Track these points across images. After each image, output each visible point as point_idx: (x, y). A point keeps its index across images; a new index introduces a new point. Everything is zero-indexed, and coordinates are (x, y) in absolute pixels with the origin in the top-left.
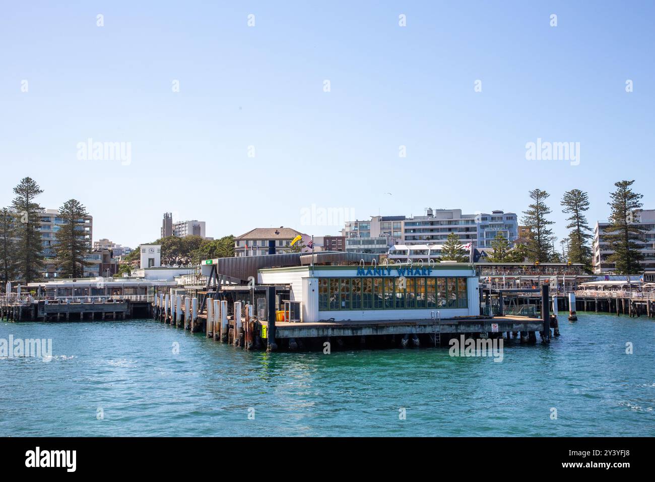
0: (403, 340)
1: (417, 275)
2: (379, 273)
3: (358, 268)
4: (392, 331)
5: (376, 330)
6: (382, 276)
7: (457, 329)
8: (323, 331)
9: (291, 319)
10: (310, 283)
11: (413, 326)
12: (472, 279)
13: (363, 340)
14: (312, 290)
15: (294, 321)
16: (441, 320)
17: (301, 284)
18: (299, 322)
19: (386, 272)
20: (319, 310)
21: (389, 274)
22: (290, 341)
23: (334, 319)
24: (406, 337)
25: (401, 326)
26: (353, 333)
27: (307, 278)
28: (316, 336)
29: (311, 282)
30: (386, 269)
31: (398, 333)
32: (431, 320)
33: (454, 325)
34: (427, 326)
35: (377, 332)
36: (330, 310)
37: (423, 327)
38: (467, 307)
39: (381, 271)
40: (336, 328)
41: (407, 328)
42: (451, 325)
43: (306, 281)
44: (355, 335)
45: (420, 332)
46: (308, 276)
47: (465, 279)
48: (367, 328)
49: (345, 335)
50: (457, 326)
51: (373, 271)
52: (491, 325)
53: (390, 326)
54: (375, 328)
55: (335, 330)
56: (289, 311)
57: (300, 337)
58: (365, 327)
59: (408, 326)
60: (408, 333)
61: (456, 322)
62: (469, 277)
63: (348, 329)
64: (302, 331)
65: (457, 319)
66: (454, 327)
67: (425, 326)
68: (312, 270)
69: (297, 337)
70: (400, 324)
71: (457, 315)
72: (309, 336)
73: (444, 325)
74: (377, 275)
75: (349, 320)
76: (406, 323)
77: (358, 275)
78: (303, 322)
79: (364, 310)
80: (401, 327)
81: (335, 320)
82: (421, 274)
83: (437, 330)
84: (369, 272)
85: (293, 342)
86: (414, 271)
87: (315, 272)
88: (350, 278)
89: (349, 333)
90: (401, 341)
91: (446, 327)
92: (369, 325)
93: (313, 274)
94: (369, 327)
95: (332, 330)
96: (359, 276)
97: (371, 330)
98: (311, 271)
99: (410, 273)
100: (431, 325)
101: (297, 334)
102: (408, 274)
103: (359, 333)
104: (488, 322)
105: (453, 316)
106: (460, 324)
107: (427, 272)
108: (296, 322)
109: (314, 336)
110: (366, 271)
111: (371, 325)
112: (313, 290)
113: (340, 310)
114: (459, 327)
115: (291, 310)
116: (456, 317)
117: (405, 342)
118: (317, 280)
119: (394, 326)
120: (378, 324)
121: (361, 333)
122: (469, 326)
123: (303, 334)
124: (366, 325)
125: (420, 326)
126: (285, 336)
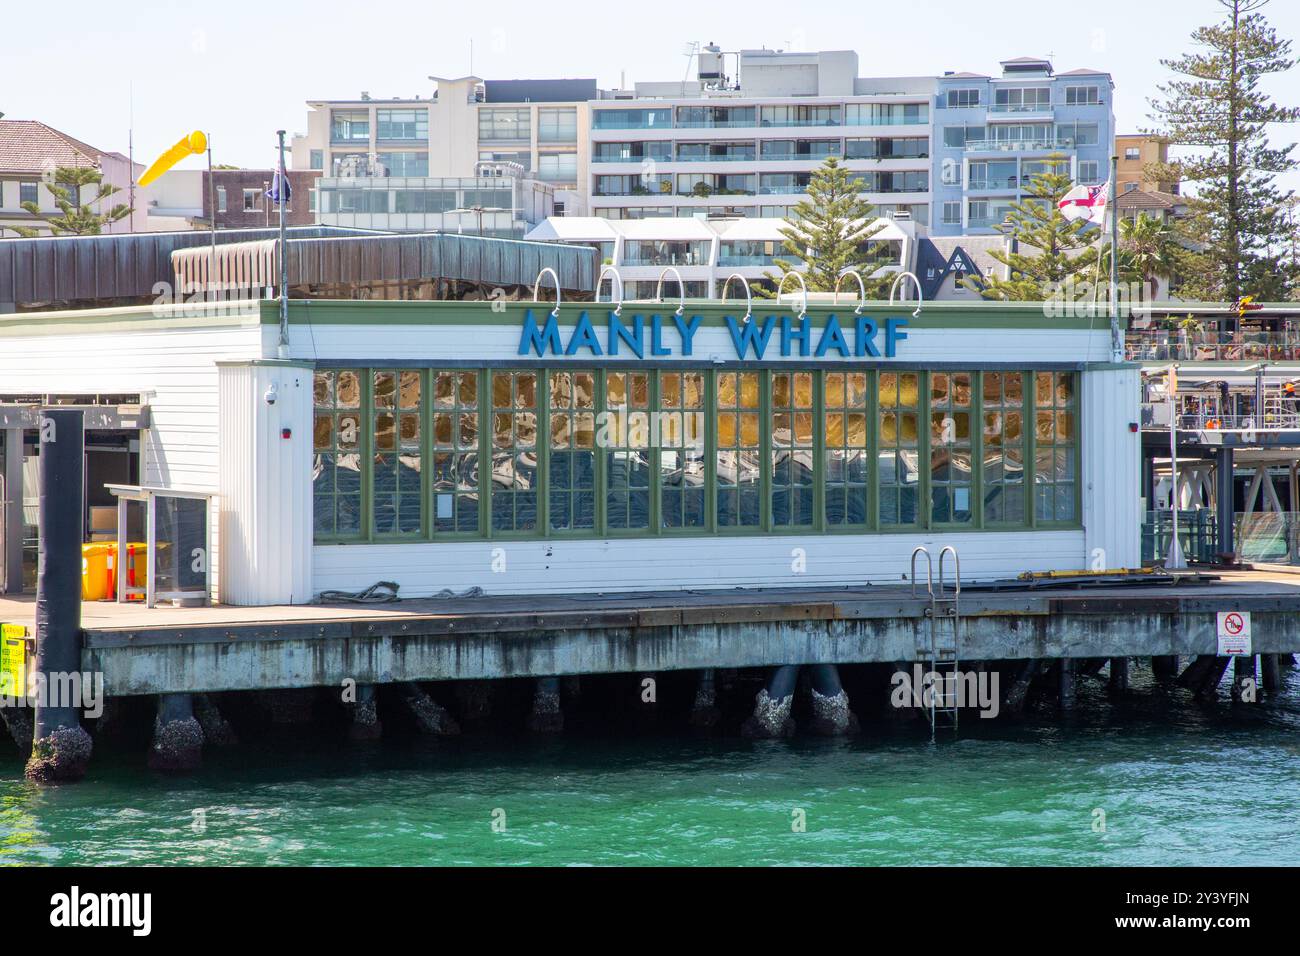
0: (764, 698)
1: (831, 356)
2: (634, 343)
3: (524, 316)
4: (709, 651)
5: (631, 647)
6: (647, 356)
7: (1041, 639)
8: (347, 655)
9: (160, 585)
10: (268, 393)
11: (817, 625)
12: (1108, 374)
13: (550, 698)
14: (277, 434)
15: (177, 596)
16: (966, 589)
17: (214, 399)
18: (204, 603)
19: (670, 337)
20: (316, 541)
21: (686, 348)
22: (163, 709)
23: (394, 587)
24: (782, 680)
25: (759, 624)
26: (508, 664)
27: (252, 363)
28: (309, 682)
29: (276, 386)
30: (673, 321)
31: (740, 662)
32: (914, 590)
33: (1026, 618)
34: (893, 625)
35: (633, 661)
36: (375, 541)
37: (869, 630)
38: (1076, 522)
39: (647, 331)
40: (416, 639)
41: (787, 632)
42: (1012, 620)
43: (244, 381)
44: (518, 672)
45: (857, 658)
46: (258, 356)
47: (1070, 377)
48: (583, 638)
49: (464, 675)
50: (1041, 622)
51: (601, 333)
52: (1213, 620)
53: (699, 626)
54: (625, 634)
55: (411, 649)
56: (150, 545)
57: (222, 686)
58: (573, 633)
59: (794, 625)
60: (793, 661)
61: (1038, 603)
62: (1093, 366)
63: (479, 640)
64: (231, 655)
65: (1039, 588)
66: (1026, 631)
67: (879, 625)
68: (278, 321)
69: (201, 686)
70: (751, 612)
71: (1038, 567)
72: (268, 685)
73: (974, 618)
74: (624, 354)
75: (477, 590)
76: (785, 607)
77: (522, 350)
78: (225, 603)
79: (553, 537)
80: (759, 632)
81: (400, 595)
82: (851, 350)
83: (941, 643)
84: (585, 337)
85: (174, 715)
86: (815, 335)
87: (299, 333)
88: (484, 366)
89: (483, 663)
90: (754, 704)
91: (986, 628)
92: (593, 618)
93: (284, 342)
94: (592, 632)
95: (394, 645)
96: (532, 356)
97: (604, 645)
98: (275, 328)
99: (794, 345)
100: (914, 620)
101: (203, 674)
102: (784, 351)
103: (540, 664)
104: (1199, 602)
105: (1012, 570)
106: (1059, 610)
107: (879, 341)
108: (189, 604)
109: (297, 683)
110: (565, 333)
111: (606, 619)
112: (287, 434)
113: (425, 538)
114: (1052, 630)
115: (159, 537)
116: (1029, 577)
117: (774, 708)
118: (307, 377)
119: (722, 627)
120: (637, 617)
121: (551, 666)
122: (1102, 626)
123: (240, 671)
124: (578, 619)
125: (854, 622)
126: (133, 685)
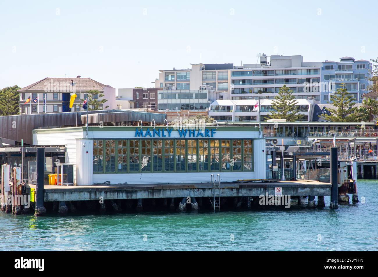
0: (180, 204)
1: (200, 137)
2: (159, 134)
3: (136, 129)
4: (169, 194)
5: (153, 193)
6: (161, 137)
7: (238, 193)
8: (96, 194)
9: (64, 182)
10: (83, 145)
11: (191, 189)
12: (258, 140)
13: (140, 204)
14: (85, 152)
15: (67, 184)
16: (222, 183)
17: (75, 146)
18: (72, 185)
19: (166, 133)
20: (93, 173)
21: (169, 135)
22: (60, 204)
23: (109, 182)
24: (184, 200)
25: (179, 189)
26: (127, 196)
27: (81, 139)
28: (88, 199)
29: (85, 143)
30: (167, 130)
31: (175, 196)
32: (211, 183)
33: (235, 188)
34: (207, 189)
35: (153, 196)
36: (106, 173)
37: (202, 191)
38: (252, 170)
39: (161, 132)
40: (109, 191)
41: (185, 191)
42: (232, 189)
43: (80, 142)
44: (130, 198)
45: (199, 196)
46: (82, 137)
47: (251, 140)
48: (143, 192)
49: (119, 198)
50: (238, 189)
51: (152, 132)
52: (274, 189)
53: (166, 189)
54: (151, 191)
55: (108, 193)
56: (62, 174)
57: (71, 200)
58: (141, 191)
59: (186, 189)
61: (237, 186)
62: (255, 139)
63: (122, 192)
64: (73, 194)
65: (240, 183)
66: (235, 191)
67: (204, 189)
68: (86, 131)
69: (67, 200)
70: (177, 187)
71: (241, 179)
72: (80, 200)
73: (224, 188)
74: (156, 136)
75: (126, 183)
76: (184, 186)
77: (136, 136)
78: (77, 185)
79: (142, 173)
80: (179, 191)
81: (110, 184)
82: (204, 136)
83: (216, 193)
84: (148, 133)
85: (62, 205)
86: (196, 133)
87: (90, 133)
88: (128, 139)
89: (123, 196)
90: (179, 205)
91: (226, 190)
92: (145, 188)
93: (87, 135)
94: (145, 190)
95: (105, 193)
96: (137, 137)
97: (147, 193)
99: (192, 134)
100: (211, 189)
101: (67, 198)
102: (190, 136)
103: (134, 197)
104: (272, 186)
105: (235, 180)
106: (241, 187)
107: (210, 134)
108: (69, 185)
109: (86, 200)
110: (144, 132)
111: (147, 188)
112: (87, 152)
113: (116, 173)
114: (240, 191)
115: (64, 173)
116: (238, 180)
117: (182, 206)
118: (92, 141)
119: (171, 190)
120: (154, 188)
121: (136, 197)
123: (74, 197)
124: (142, 188)
125: (199, 189)
126: (54, 199)
